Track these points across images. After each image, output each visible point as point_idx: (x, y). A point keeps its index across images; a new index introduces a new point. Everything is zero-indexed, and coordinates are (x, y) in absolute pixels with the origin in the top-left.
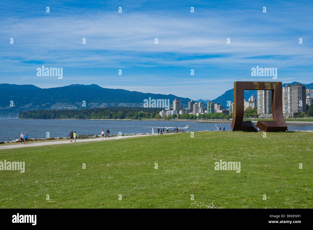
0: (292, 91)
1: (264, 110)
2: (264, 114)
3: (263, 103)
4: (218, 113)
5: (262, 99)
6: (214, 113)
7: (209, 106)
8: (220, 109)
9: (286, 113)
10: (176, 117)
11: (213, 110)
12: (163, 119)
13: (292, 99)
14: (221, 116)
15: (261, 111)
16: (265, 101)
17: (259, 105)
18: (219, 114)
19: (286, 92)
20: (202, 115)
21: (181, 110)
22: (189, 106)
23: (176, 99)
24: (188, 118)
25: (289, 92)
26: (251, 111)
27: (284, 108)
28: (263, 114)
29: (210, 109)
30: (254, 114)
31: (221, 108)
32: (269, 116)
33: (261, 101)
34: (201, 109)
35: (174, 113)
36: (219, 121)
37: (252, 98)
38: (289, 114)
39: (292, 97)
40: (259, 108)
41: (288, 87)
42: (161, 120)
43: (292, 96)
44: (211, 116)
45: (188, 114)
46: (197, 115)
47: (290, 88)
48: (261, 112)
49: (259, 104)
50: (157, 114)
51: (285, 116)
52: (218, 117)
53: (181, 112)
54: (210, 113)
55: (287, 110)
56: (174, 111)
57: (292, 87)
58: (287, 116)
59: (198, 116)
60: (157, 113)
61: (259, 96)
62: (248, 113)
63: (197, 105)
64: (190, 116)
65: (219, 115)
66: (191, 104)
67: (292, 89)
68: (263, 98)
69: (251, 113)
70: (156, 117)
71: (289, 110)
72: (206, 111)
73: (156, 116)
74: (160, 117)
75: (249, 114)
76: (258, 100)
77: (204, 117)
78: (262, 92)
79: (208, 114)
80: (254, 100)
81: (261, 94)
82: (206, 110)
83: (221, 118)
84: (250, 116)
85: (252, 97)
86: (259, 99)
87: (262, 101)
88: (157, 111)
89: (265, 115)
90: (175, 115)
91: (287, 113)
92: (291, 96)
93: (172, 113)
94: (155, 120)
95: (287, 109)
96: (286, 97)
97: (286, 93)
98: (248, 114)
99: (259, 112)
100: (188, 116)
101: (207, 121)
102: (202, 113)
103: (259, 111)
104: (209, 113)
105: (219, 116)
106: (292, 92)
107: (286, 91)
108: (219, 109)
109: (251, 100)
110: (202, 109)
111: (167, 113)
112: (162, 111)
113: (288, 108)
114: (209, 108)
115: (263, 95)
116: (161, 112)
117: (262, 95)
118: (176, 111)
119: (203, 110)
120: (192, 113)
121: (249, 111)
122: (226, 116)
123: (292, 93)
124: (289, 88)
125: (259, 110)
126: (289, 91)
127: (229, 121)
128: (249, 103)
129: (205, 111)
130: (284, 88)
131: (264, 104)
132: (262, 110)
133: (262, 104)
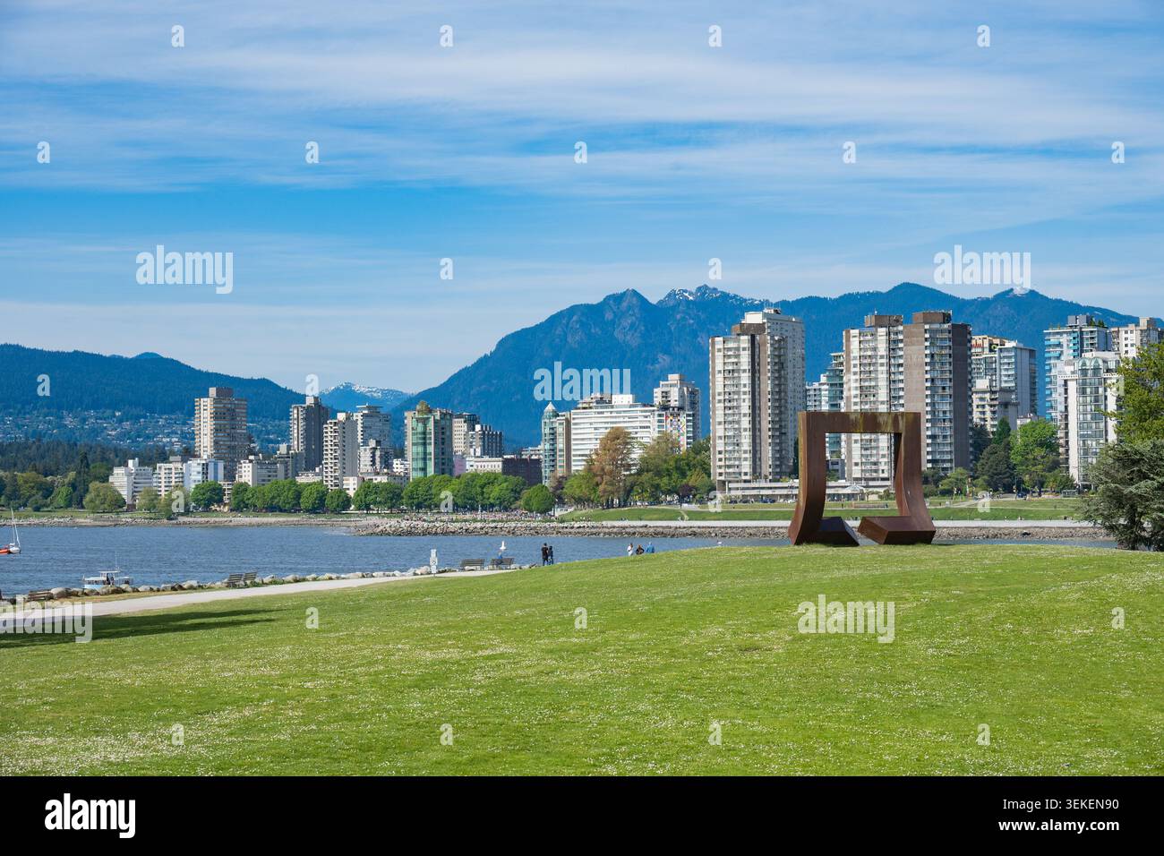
0: (901, 353)
1: (747, 455)
2: (749, 481)
3: (745, 415)
4: (475, 476)
5: (738, 393)
6: (451, 474)
7: (424, 433)
8: (484, 453)
9: (868, 475)
10: (220, 501)
11: (446, 461)
12: (136, 514)
13: (900, 397)
14: (495, 492)
15: (732, 462)
16: (755, 408)
17: (720, 431)
18: (483, 481)
19: (865, 357)
20: (376, 486)
21: (251, 457)
22: (297, 429)
23: (213, 391)
24: (295, 508)
25: (882, 357)
26: (676, 462)
27: (859, 445)
28: (745, 481)
29: (425, 453)
30: (694, 479)
31: (492, 445)
32: (778, 492)
33: (730, 406)
34: (369, 454)
35: (205, 473)
36: (500, 525)
37: (674, 385)
38: (883, 479)
39: (901, 385)
40: (718, 449)
41: (879, 330)
42: (125, 518)
43: (901, 377)
44: (433, 491)
45: (295, 484)
46: (351, 485)
47: (889, 334)
48: (731, 470)
49: (720, 423)
50: (94, 485)
51: (863, 494)
52: (480, 497)
53: (246, 473)
54: (425, 474)
55: (874, 459)
56: (205, 466)
57: (901, 328)
58: (875, 490)
59: (357, 495)
60: (96, 478)
61: (719, 378)
62: (659, 474)
63: (346, 428)
64: (305, 494)
65: (482, 487)
66: (305, 419)
67: (901, 341)
68: (743, 389)
69: (675, 475)
70: (91, 501)
71: (883, 456)
72: (398, 466)
73: (88, 498)
74: (118, 504)
75: (665, 480)
76: (718, 398)
77: (394, 498)
78: (737, 356)
79: (417, 483)
80: (682, 396)
81: (730, 368)
82: (401, 454)
83: (492, 506)
84: (669, 492)
85: (674, 378)
86: (719, 394)
87: (738, 407)
88: (97, 468)
89: (757, 485)
90: (214, 490)
91: (874, 475)
92: (891, 382)
93: (193, 477)
94: (85, 519)
95: (874, 452)
96: (867, 384)
97: (867, 365)
98: (657, 481)
99: (720, 467)
100: (291, 495)
101: (426, 524)
102: (378, 474)
103: (722, 463)
104: (420, 474)
105: (483, 493)
106: (901, 357)
107: (866, 350)
108: (478, 454)
109: (666, 395)
110: (378, 453)
111: (163, 476)
112: (130, 462)
113: (877, 447)
114: (425, 444)
115: (744, 371)
116: (117, 471)
117: (738, 371)
118: (216, 464)
119: (381, 457)
120: (317, 479)
121: (665, 461)
122: (526, 494)
123: (901, 361)
124: (882, 331)
125: (720, 460)
126: (882, 349)
127: (555, 524)
128: (657, 418)
129: (395, 461)
130: (855, 332)
131: (745, 423)
132: (739, 459)
133: (738, 422)
